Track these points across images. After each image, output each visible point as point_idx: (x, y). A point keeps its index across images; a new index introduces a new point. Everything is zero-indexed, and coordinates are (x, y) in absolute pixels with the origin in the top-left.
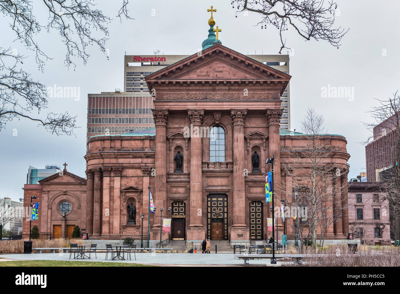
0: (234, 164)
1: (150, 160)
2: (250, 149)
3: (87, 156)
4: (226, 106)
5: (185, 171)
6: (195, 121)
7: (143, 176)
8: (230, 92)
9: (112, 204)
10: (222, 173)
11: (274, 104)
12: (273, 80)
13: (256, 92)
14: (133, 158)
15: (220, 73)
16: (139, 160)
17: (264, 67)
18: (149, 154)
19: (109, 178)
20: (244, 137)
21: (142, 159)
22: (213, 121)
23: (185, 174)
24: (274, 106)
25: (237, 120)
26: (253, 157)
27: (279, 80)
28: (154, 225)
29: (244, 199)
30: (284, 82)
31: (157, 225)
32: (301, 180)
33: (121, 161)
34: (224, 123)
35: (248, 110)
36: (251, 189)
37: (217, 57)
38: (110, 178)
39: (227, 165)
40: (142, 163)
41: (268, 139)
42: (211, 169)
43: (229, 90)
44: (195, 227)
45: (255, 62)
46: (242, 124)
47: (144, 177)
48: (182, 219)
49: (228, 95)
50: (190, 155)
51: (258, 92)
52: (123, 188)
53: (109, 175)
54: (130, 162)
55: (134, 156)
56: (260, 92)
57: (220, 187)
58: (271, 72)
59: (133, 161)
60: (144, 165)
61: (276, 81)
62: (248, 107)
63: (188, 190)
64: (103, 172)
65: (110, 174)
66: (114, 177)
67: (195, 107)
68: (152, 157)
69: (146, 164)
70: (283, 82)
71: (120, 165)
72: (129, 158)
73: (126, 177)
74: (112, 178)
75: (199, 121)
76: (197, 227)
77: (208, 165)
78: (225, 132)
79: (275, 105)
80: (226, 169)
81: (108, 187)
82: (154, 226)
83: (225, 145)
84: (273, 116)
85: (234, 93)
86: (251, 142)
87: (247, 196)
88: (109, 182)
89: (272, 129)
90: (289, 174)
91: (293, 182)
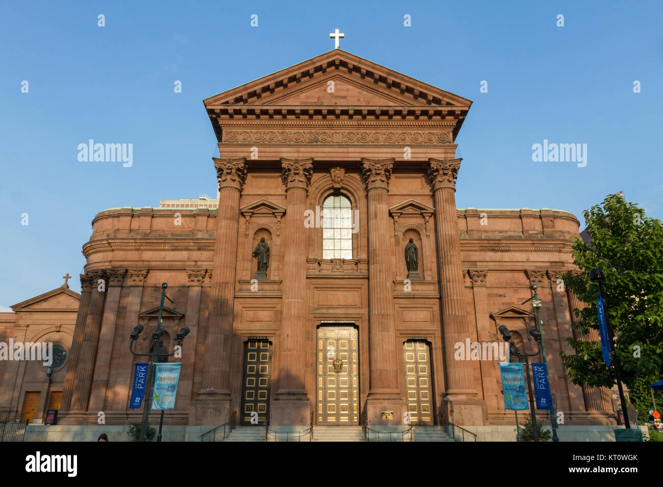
0: (371, 261)
1: (205, 254)
2: (401, 235)
3: (86, 246)
4: (353, 155)
5: (274, 276)
6: (295, 180)
7: (188, 287)
8: (359, 131)
9: (117, 344)
10: (346, 281)
11: (443, 150)
12: (440, 109)
13: (408, 131)
14: (173, 250)
15: (342, 100)
16: (184, 255)
17: (421, 87)
18: (203, 241)
19: (119, 289)
20: (389, 211)
21: (191, 252)
22: (328, 185)
23: (274, 282)
24: (442, 156)
25: (374, 179)
26: (407, 250)
27: (449, 109)
28: (202, 391)
29: (392, 333)
30: (459, 113)
31: (208, 389)
32: (505, 297)
33: (148, 255)
34: (350, 189)
35: (394, 159)
36: (404, 313)
37: (338, 73)
38: (121, 289)
39: (356, 264)
40: (189, 259)
41: (434, 214)
42: (325, 272)
43: (359, 126)
44: (289, 394)
45: (405, 78)
46: (384, 185)
47: (190, 289)
49: (358, 136)
50: (284, 246)
51: (412, 131)
52: (144, 310)
53: (119, 284)
54: (165, 258)
55: (174, 246)
56: (416, 131)
57: (344, 309)
58: (435, 95)
59: (171, 255)
60: (194, 263)
61: (444, 111)
62: (394, 156)
63: (278, 316)
64: (109, 278)
65: (123, 281)
66: (130, 287)
67: (296, 155)
68: (209, 248)
69: (196, 261)
70: (457, 112)
71: (145, 263)
72: (164, 250)
73: (154, 287)
74: (126, 291)
75: (302, 180)
76: (294, 394)
77: (319, 264)
78: (351, 204)
79: (445, 153)
80: (355, 273)
81: (115, 309)
82: (199, 393)
84: (441, 172)
85: (368, 132)
86: (402, 220)
87: (398, 328)
88: (117, 299)
89: (442, 195)
90: (479, 283)
91: (488, 300)
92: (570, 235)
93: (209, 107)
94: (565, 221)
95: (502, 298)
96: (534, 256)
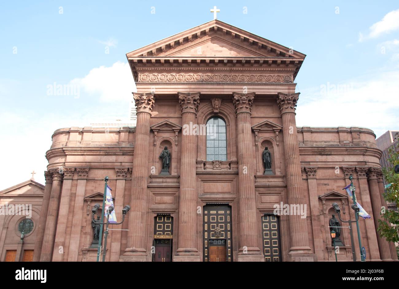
0: (240, 162)
1: (126, 158)
2: (259, 144)
3: (48, 153)
4: (227, 90)
5: (174, 173)
6: (188, 107)
7: (116, 180)
8: (231, 74)
9: (70, 218)
10: (223, 176)
11: (287, 87)
12: (285, 60)
13: (264, 74)
14: (106, 155)
15: (220, 53)
16: (113, 158)
17: (272, 45)
18: (126, 149)
19: (71, 181)
20: (252, 128)
21: (118, 157)
22: (210, 111)
23: (174, 177)
24: (287, 91)
25: (242, 107)
26: (264, 155)
27: (291, 60)
28: (127, 249)
29: (254, 210)
30: (298, 62)
31: (131, 248)
32: (328, 185)
34: (225, 113)
35: (254, 93)
36: (262, 197)
37: (216, 35)
39: (230, 165)
40: (116, 161)
41: (281, 131)
42: (208, 170)
43: (231, 71)
44: (186, 251)
45: (261, 39)
46: (248, 111)
47: (118, 181)
48: (168, 240)
49: (230, 77)
50: (180, 152)
51: (266, 74)
52: (88, 195)
53: (71, 177)
54: (100, 160)
55: (107, 152)
56: (269, 75)
57: (221, 195)
58: (281, 51)
59: (104, 159)
60: (119, 164)
61: (288, 61)
62: (254, 91)
63: (178, 200)
65: (73, 176)
66: (78, 180)
67: (188, 90)
68: (130, 154)
69: (121, 163)
70: (296, 62)
71: (88, 164)
72: (100, 155)
73: (94, 180)
74: (75, 182)
75: (192, 107)
76: (189, 251)
77: (205, 165)
78: (226, 123)
79: (288, 89)
80: (229, 170)
81: (69, 194)
82: (126, 250)
83: (226, 140)
84: (286, 102)
85: (237, 74)
86: (260, 135)
87: (258, 207)
88: (69, 188)
89: (287, 117)
90: (312, 176)
91: (318, 188)
92: (370, 143)
93: (129, 59)
94: (367, 135)
95: (327, 186)
96: (347, 158)
